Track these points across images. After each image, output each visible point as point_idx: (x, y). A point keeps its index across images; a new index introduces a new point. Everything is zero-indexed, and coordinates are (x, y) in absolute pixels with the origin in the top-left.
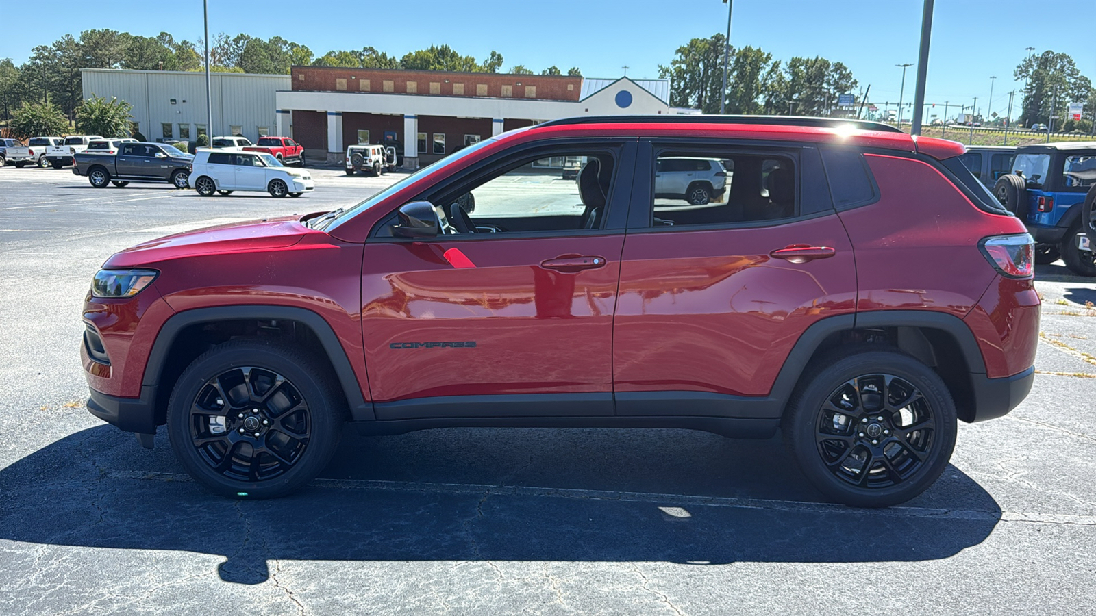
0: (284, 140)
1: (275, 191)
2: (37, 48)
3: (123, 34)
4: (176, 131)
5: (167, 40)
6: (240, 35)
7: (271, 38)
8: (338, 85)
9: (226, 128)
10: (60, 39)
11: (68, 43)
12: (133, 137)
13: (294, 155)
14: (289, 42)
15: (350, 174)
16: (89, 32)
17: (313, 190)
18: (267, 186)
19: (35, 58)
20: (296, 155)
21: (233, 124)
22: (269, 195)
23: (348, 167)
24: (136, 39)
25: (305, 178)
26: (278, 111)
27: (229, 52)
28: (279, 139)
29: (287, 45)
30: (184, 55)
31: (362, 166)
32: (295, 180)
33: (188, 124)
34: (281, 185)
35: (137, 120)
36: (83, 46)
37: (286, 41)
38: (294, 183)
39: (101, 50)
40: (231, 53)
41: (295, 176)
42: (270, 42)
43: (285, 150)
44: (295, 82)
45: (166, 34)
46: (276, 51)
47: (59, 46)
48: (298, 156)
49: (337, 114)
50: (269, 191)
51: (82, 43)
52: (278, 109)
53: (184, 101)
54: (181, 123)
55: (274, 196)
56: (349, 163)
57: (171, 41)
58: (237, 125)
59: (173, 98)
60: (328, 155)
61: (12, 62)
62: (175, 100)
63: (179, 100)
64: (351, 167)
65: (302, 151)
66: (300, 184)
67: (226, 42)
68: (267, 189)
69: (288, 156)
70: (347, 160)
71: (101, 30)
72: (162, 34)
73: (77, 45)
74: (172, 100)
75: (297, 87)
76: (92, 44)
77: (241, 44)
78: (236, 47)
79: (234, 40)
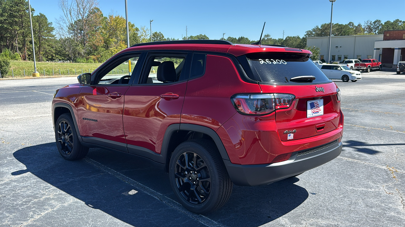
0: (373, 60)
1: (344, 79)
2: (307, 31)
3: (336, 24)
4: (336, 58)
5: (351, 24)
6: (376, 20)
7: (395, 20)
8: (403, 37)
9: (355, 56)
10: (314, 28)
11: (317, 29)
12: (319, 60)
13: (376, 66)
14: (402, 21)
15: (398, 73)
16: (324, 24)
17: (361, 79)
18: (341, 77)
19: (306, 35)
20: (378, 66)
21: (358, 55)
22: (342, 81)
23: (397, 71)
24: (340, 25)
25: (357, 74)
26: (375, 49)
27: (371, 27)
28: (370, 60)
29: (401, 22)
30: (358, 29)
31: (404, 70)
32: (352, 75)
33: (341, 55)
34: (347, 77)
35: (322, 55)
36: (321, 29)
37: (401, 21)
38: (352, 76)
39: (327, 30)
40: (372, 27)
41: (353, 73)
42: (394, 22)
43: (373, 64)
44: (385, 37)
45: (351, 23)
46: (395, 25)
47: (314, 30)
48: (378, 67)
49: (399, 49)
50: (342, 79)
51: (321, 28)
52: (375, 48)
53: (341, 47)
54: (339, 55)
55: (344, 81)
56: (398, 69)
57: (353, 24)
58: (359, 55)
59: (337, 46)
60: (393, 66)
61: (299, 37)
62: (337, 47)
63: (339, 47)
64: (399, 71)
65: (381, 64)
66: (354, 77)
67: (370, 23)
68: (341, 79)
69: (373, 66)
70: (397, 67)
71: (328, 23)
72: (350, 23)
73: (319, 29)
74: (336, 47)
75: (386, 39)
76: (324, 29)
77: (376, 24)
78: (374, 25)
79: (374, 23)
